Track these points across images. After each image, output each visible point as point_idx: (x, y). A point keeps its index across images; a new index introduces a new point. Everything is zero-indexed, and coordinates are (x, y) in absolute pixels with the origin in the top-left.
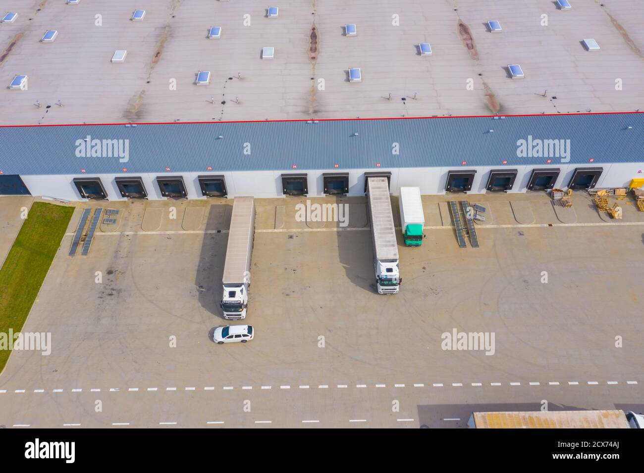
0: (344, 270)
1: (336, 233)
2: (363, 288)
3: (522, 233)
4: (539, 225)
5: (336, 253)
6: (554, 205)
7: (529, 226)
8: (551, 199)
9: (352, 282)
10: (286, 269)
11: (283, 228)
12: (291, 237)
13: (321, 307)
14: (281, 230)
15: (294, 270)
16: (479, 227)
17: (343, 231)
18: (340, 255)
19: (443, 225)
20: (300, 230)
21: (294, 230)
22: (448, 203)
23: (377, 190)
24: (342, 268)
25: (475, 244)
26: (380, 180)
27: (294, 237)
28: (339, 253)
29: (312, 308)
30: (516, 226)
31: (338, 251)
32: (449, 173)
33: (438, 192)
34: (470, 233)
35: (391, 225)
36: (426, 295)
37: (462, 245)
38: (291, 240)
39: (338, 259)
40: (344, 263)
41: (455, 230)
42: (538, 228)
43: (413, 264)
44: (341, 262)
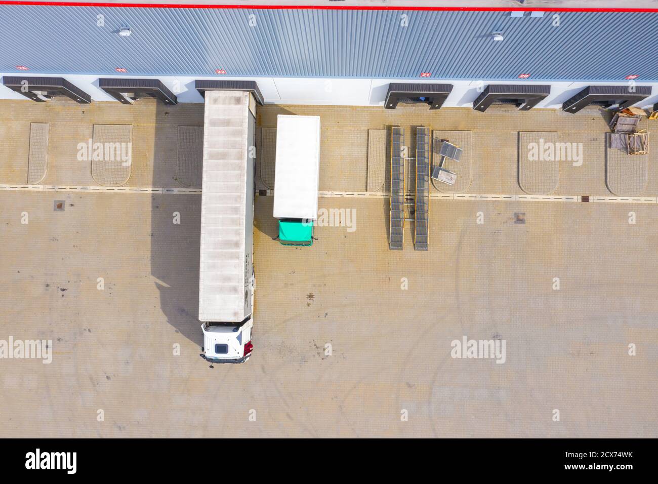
0: (157, 293)
1: (150, 200)
2: (188, 337)
3: (521, 217)
4: (563, 198)
5: (146, 252)
6: (610, 146)
7: (541, 198)
8: (608, 129)
9: (170, 321)
10: (47, 286)
11: (45, 183)
12: (60, 206)
13: (108, 377)
14: (41, 188)
15: (63, 290)
16: (440, 196)
17: (163, 195)
18: (153, 257)
19: (367, 190)
20: (78, 189)
21: (67, 189)
22: (389, 128)
23: (221, 128)
24: (155, 287)
25: (421, 243)
26: (231, 98)
27: (67, 207)
28: (152, 251)
29: (91, 379)
30: (515, 198)
31: (149, 246)
32: (390, 89)
33: (370, 103)
34: (417, 211)
35: (237, 233)
36: (304, 360)
37: (396, 243)
38: (59, 213)
39: (149, 269)
40: (158, 278)
41: (387, 202)
42: (558, 204)
43: (292, 284)
44: (153, 273)
